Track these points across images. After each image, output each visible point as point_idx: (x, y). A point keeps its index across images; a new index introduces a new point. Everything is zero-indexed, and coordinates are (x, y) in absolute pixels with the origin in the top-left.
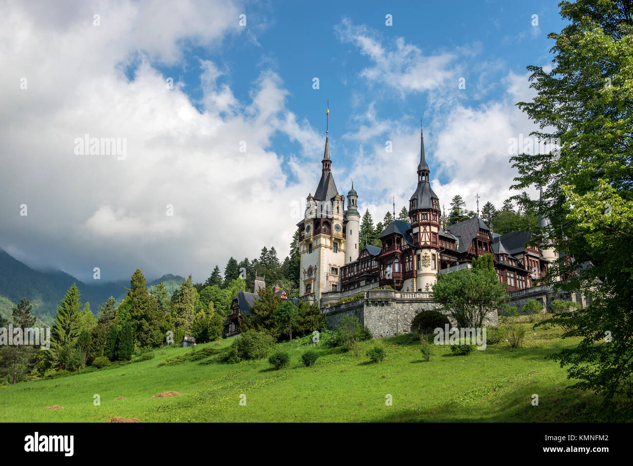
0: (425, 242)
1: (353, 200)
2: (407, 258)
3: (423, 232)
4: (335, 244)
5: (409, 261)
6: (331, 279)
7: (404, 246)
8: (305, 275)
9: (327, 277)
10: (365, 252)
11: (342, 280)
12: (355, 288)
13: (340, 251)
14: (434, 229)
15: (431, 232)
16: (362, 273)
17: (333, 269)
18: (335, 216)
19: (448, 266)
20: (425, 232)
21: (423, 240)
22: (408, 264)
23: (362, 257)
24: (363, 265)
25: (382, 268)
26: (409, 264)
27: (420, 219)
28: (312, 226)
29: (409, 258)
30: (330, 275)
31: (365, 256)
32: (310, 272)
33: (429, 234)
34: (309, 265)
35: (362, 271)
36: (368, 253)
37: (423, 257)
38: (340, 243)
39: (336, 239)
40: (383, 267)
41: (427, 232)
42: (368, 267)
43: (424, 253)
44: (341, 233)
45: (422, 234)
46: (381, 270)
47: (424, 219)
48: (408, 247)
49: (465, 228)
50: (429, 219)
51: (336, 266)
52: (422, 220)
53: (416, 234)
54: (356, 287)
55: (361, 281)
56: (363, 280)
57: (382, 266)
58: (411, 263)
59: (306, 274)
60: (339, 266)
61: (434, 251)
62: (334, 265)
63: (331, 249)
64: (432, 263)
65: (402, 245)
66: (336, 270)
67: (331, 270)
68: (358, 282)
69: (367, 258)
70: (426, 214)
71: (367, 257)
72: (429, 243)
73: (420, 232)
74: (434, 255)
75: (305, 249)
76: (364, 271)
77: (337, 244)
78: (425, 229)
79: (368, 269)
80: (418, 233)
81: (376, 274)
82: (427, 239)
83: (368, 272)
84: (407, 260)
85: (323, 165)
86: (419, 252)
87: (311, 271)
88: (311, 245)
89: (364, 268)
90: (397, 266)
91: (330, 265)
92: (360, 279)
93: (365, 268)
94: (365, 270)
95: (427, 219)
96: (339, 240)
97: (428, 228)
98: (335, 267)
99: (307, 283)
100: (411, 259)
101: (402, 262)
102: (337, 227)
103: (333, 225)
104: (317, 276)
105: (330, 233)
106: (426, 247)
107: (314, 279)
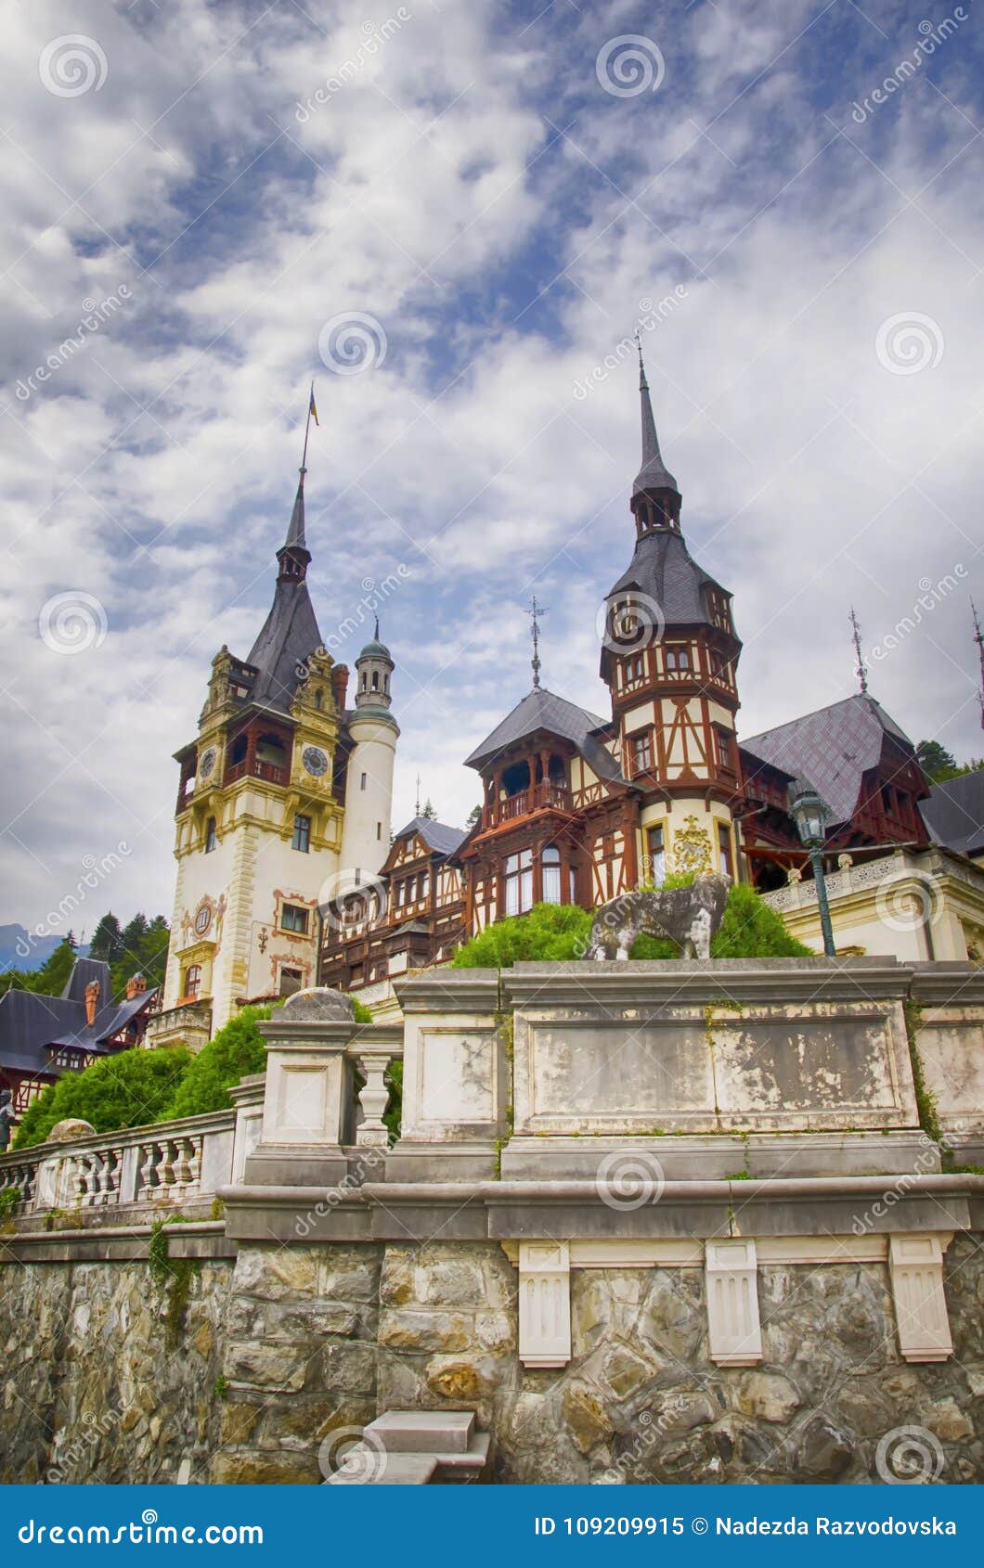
0: (687, 766)
1: (376, 675)
2: (599, 842)
3: (674, 726)
4: (302, 821)
5: (609, 857)
6: (280, 946)
7: (582, 793)
8: (185, 933)
9: (264, 939)
10: (410, 843)
11: (322, 954)
12: (368, 983)
13: (319, 847)
14: (721, 715)
15: (707, 724)
16: (397, 927)
17: (288, 910)
18: (306, 721)
19: (794, 874)
20: (683, 726)
21: (676, 756)
22: (602, 869)
23: (398, 864)
24: (402, 894)
25: (479, 898)
26: (610, 870)
27: (660, 669)
28: (220, 754)
29: (609, 844)
30: (275, 934)
31: (409, 859)
32: (202, 921)
33: (700, 731)
34: (203, 896)
35: (398, 915)
36: (424, 846)
37: (679, 833)
38: (324, 821)
39: (304, 800)
40: (487, 890)
41: (692, 725)
42: (420, 898)
44: (326, 782)
45: (667, 732)
46: (474, 905)
47: (679, 670)
48: (605, 793)
49: (817, 739)
50: (697, 668)
51: (302, 899)
52: (667, 671)
53: (643, 733)
54: (372, 977)
55: (392, 955)
56: (400, 952)
57: (480, 885)
58: (617, 864)
59: (190, 930)
60: (313, 902)
61: (722, 811)
62: (293, 897)
63: (285, 837)
65: (576, 787)
66: (303, 914)
67: (280, 913)
68: (381, 960)
69: (419, 867)
70: (685, 649)
71: (418, 861)
72: (702, 773)
73: (658, 724)
74: (723, 828)
75: (195, 837)
76: (406, 919)
77: (309, 820)
78: (682, 712)
79: (422, 907)
80: (650, 727)
81: (454, 927)
82: (695, 756)
83: (420, 919)
84: (598, 855)
85: (282, 564)
86: (654, 813)
88: (212, 821)
89: (406, 906)
90: (552, 879)
91: (278, 894)
92: (389, 950)
93: (408, 902)
94: (410, 911)
95: (690, 670)
96: (319, 807)
97: (694, 707)
98: (296, 903)
99: (188, 962)
100: (619, 848)
101: (577, 866)
102: (313, 761)
103: (298, 752)
104: (225, 935)
105: (285, 779)
106: (687, 788)
107: (212, 948)
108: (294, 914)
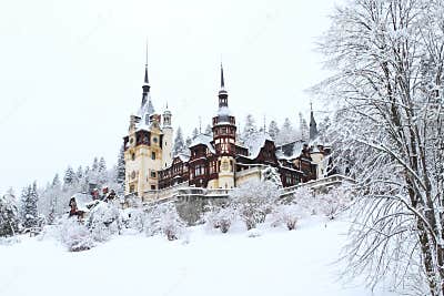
0: (225, 151)
3: (223, 144)
4: (154, 153)
5: (212, 166)
6: (150, 180)
9: (147, 179)
10: (177, 159)
11: (159, 182)
13: (157, 159)
14: (232, 141)
15: (229, 143)
16: (175, 176)
18: (153, 131)
19: (242, 169)
21: (223, 149)
22: (211, 168)
23: (175, 164)
24: (176, 169)
28: (135, 139)
29: (212, 164)
30: (150, 178)
31: (177, 163)
33: (227, 145)
34: (133, 170)
35: (175, 174)
36: (180, 161)
37: (223, 162)
38: (158, 153)
39: (154, 149)
40: (192, 171)
41: (226, 143)
42: (180, 171)
43: (223, 159)
44: (158, 144)
46: (190, 173)
47: (224, 133)
50: (227, 133)
52: (222, 133)
53: (218, 144)
54: (171, 187)
55: (175, 182)
59: (130, 178)
60: (157, 171)
61: (231, 158)
62: (153, 170)
63: (150, 157)
64: (230, 167)
65: (207, 153)
66: (155, 173)
67: (150, 174)
68: (172, 183)
69: (179, 165)
70: (225, 129)
71: (179, 163)
72: (228, 152)
73: (220, 143)
74: (231, 161)
75: (129, 157)
76: (177, 175)
78: (224, 141)
81: (187, 176)
82: (226, 149)
85: (144, 90)
86: (220, 159)
87: (134, 175)
88: (134, 154)
89: (177, 172)
90: (203, 170)
91: (150, 170)
97: (227, 140)
99: (131, 185)
100: (214, 165)
101: (207, 167)
102: (155, 140)
103: (152, 138)
104: (140, 178)
105: (149, 145)
106: (225, 154)
107: (137, 182)
108: (153, 174)
